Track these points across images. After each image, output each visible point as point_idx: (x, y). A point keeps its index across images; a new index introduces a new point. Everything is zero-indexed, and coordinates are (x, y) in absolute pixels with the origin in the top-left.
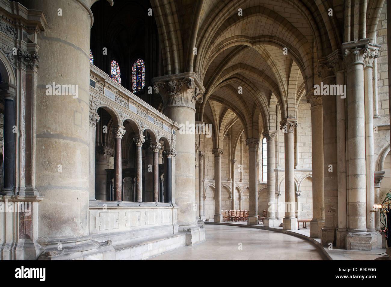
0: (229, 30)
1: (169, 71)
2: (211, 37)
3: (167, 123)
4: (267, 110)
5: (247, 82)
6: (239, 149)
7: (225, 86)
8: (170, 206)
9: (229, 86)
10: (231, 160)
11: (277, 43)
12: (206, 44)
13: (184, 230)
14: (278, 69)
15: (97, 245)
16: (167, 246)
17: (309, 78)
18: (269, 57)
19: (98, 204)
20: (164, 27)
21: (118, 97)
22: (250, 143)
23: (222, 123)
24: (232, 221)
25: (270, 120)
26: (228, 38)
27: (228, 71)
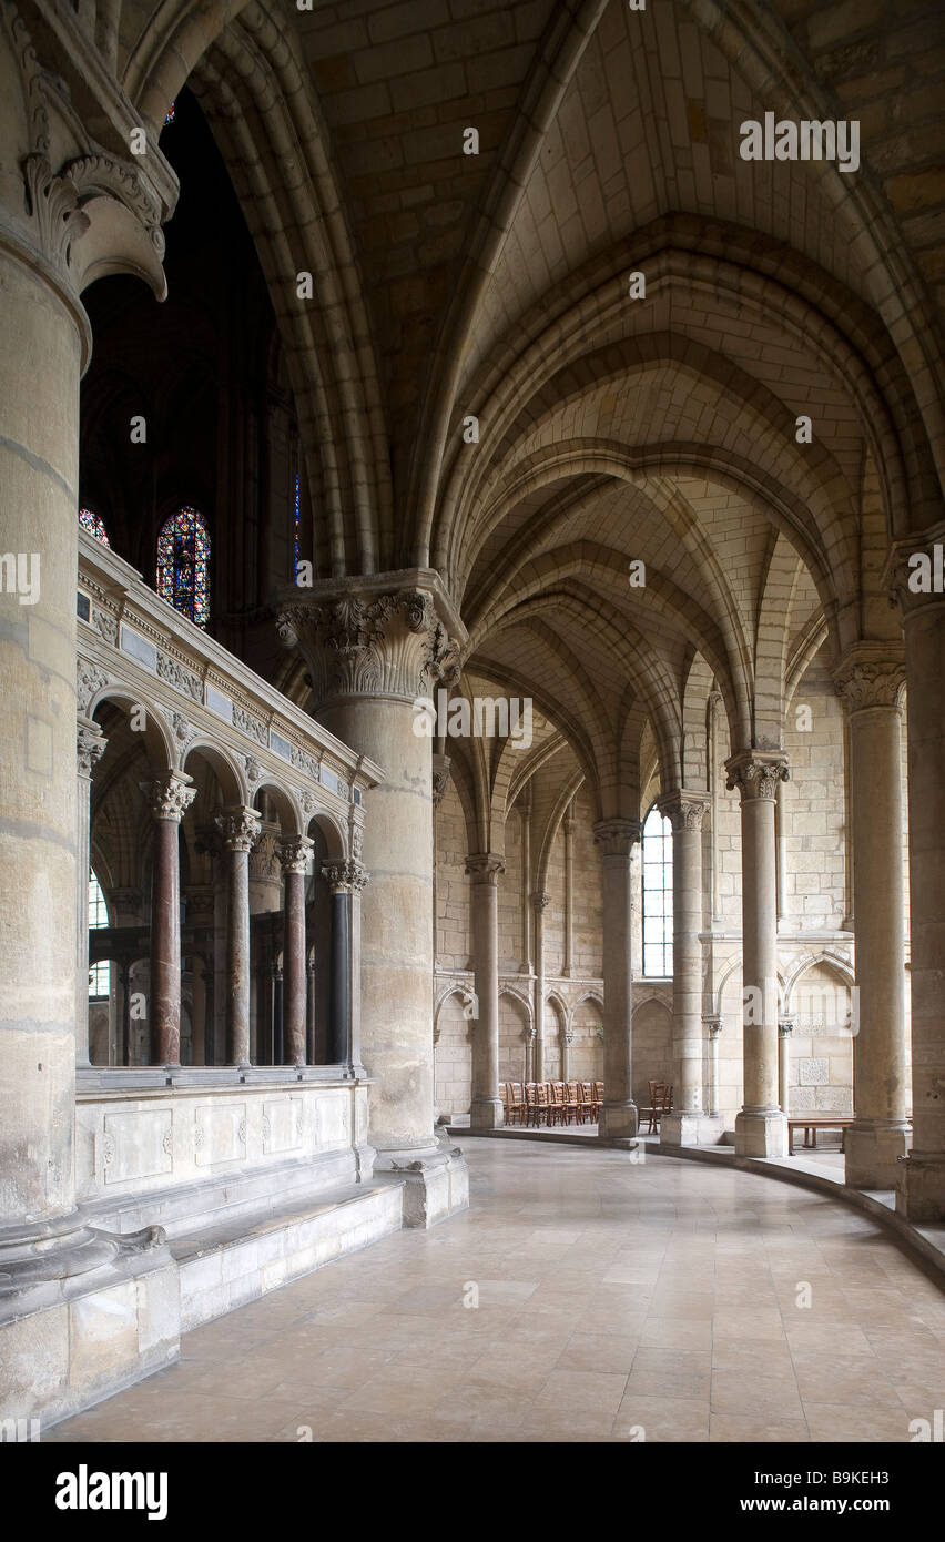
0: (557, 416)
1: (336, 561)
2: (494, 441)
3: (335, 761)
4: (673, 716)
5: (603, 611)
6: (560, 855)
7: (521, 623)
8: (345, 1076)
9: (536, 625)
10: (531, 896)
11: (725, 474)
12: (477, 464)
13: (394, 1168)
14: (721, 566)
15: (113, 1248)
16: (344, 1233)
17: (845, 606)
18: (693, 522)
19: (98, 1083)
20: (321, 393)
21: (167, 661)
22: (609, 835)
23: (503, 759)
24: (537, 1123)
25: (685, 754)
26: (550, 446)
27: (536, 568)
